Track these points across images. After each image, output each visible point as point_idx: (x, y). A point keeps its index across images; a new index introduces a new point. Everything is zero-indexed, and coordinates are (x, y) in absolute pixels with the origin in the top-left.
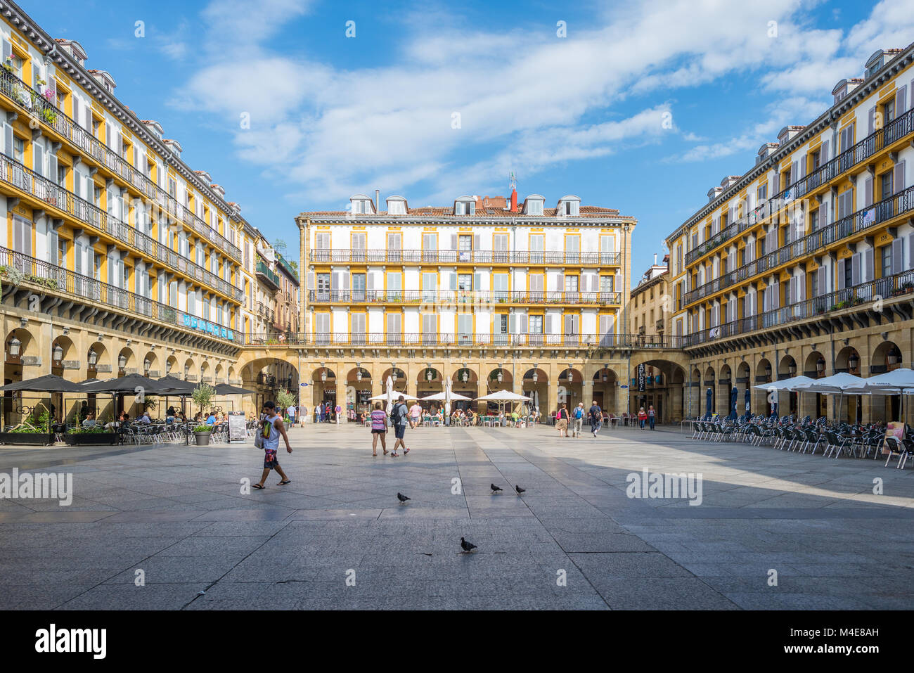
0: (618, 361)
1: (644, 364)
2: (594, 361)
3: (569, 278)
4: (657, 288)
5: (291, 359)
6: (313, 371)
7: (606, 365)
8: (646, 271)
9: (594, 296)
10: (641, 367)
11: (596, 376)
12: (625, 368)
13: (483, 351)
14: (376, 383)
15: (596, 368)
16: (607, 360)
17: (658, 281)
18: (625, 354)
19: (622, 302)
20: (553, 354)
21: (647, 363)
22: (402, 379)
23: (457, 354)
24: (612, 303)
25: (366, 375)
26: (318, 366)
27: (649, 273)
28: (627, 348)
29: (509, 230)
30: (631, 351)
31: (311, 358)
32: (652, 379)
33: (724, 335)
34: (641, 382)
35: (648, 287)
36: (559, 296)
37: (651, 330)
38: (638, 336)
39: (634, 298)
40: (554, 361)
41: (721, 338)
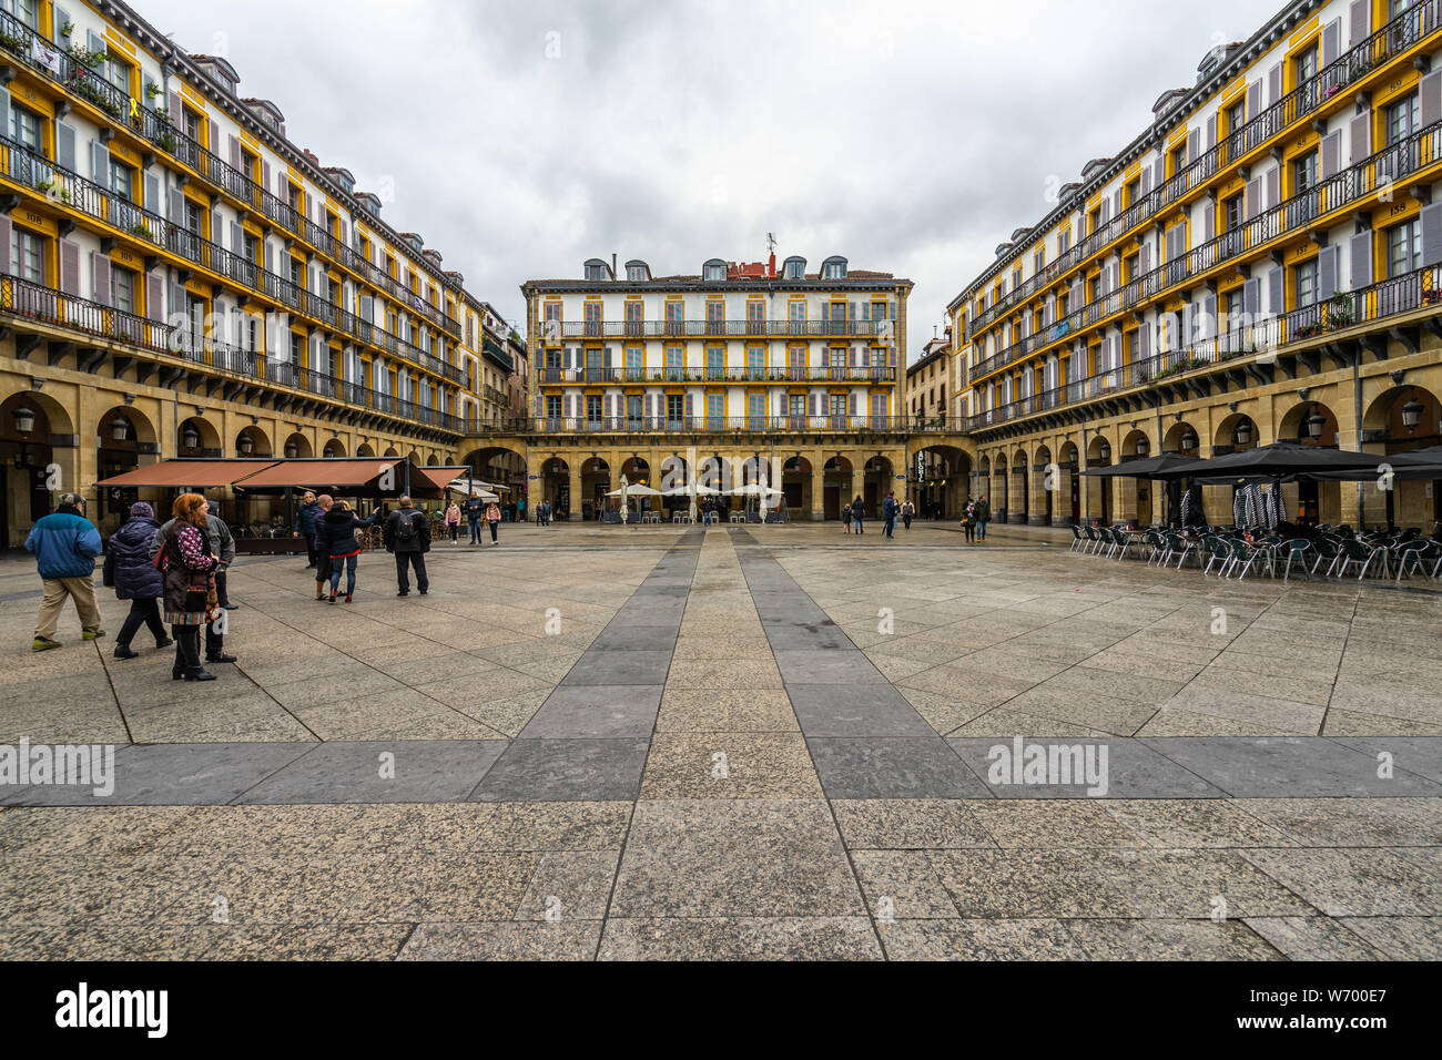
0: (893, 447)
1: (923, 450)
2: (865, 447)
3: (835, 352)
4: (938, 364)
5: (517, 448)
6: (542, 461)
7: (880, 452)
8: (925, 346)
9: (865, 374)
10: (921, 454)
11: (869, 465)
12: (901, 455)
13: (737, 436)
14: (614, 473)
15: (868, 456)
16: (881, 446)
17: (939, 355)
18: (903, 439)
19: (898, 379)
20: (819, 440)
21: (927, 449)
22: (645, 471)
23: (707, 441)
24: (886, 379)
25: (604, 465)
26: (548, 456)
27: (927, 348)
28: (904, 432)
29: (766, 297)
30: (909, 436)
31: (541, 448)
32: (931, 468)
33: (1019, 413)
34: (921, 472)
35: (927, 364)
36: (824, 373)
37: (932, 412)
38: (917, 418)
39: (911, 378)
40: (818, 449)
41: (1015, 418)
